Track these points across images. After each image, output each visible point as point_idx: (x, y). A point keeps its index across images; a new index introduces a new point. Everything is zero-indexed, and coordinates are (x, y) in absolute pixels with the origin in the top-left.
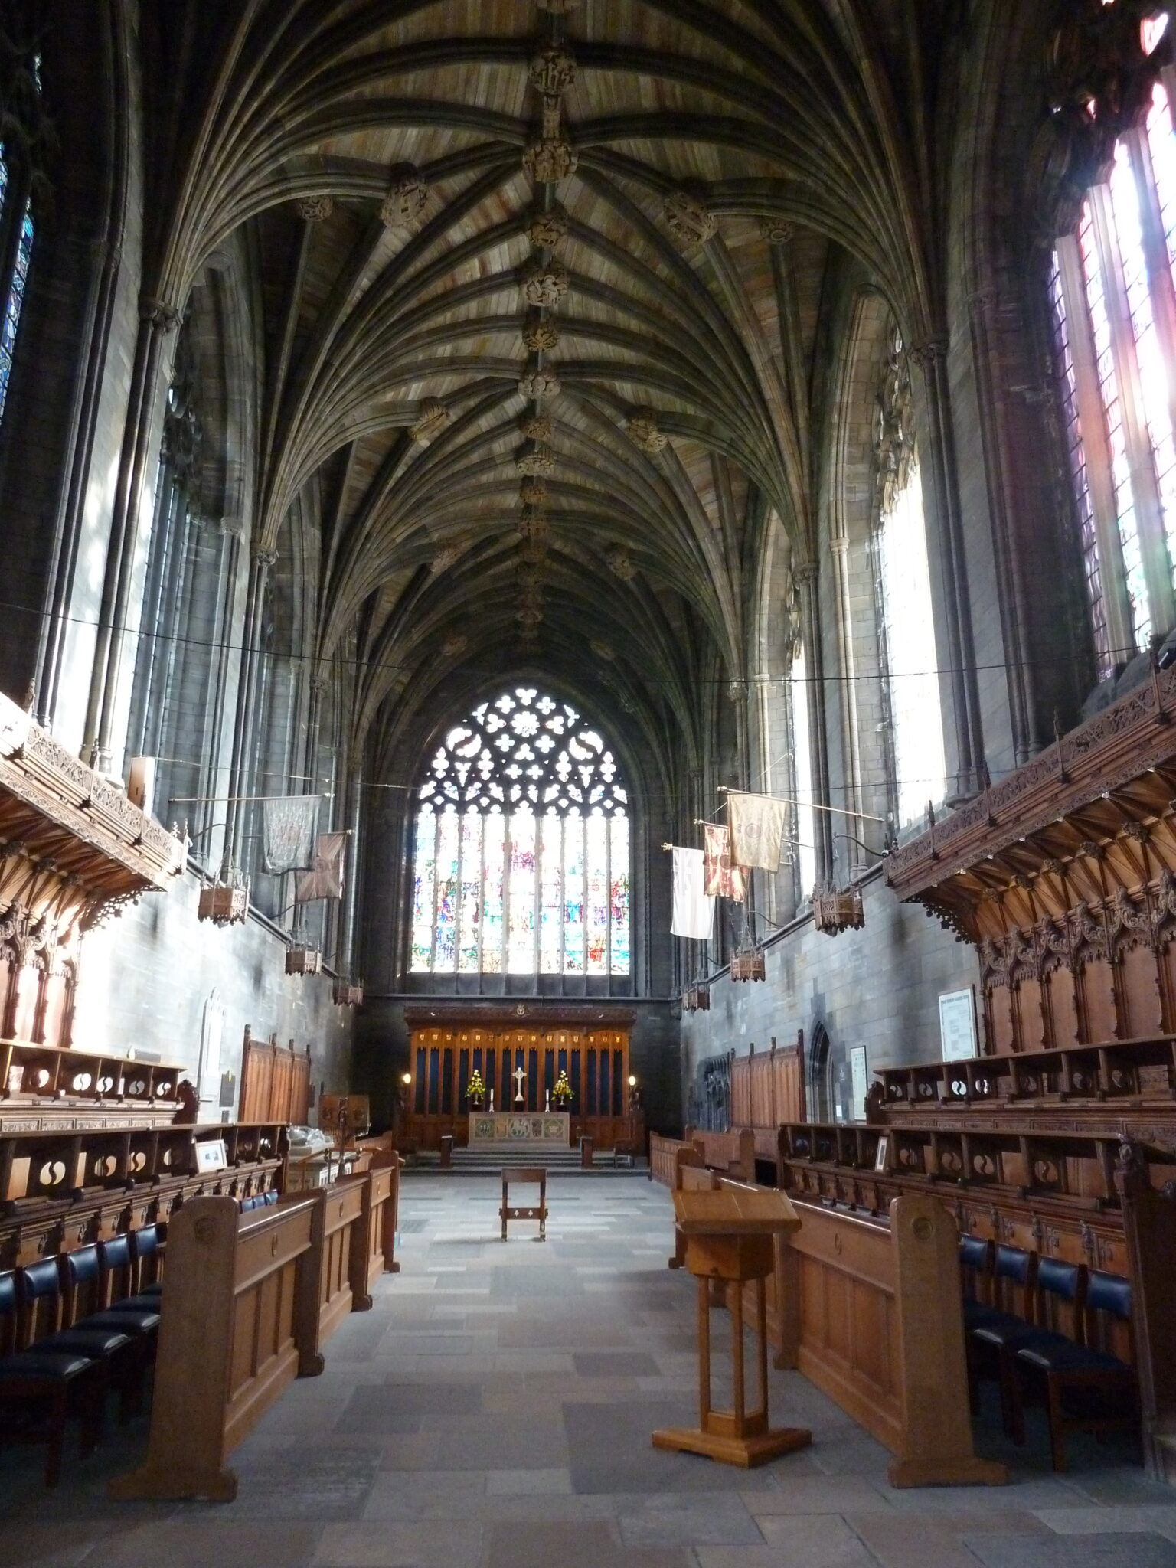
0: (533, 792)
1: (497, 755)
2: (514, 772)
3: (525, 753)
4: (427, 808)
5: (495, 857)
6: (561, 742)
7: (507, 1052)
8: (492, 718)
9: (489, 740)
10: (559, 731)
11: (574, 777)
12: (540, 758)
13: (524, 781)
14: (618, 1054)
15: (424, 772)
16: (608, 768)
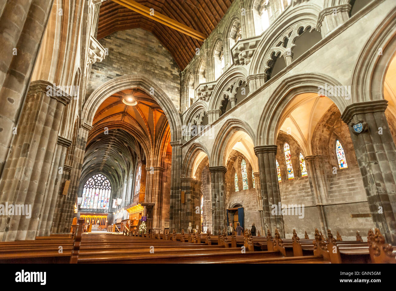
0: (99, 187)
1: (95, 182)
2: (97, 184)
3: (99, 182)
4: (85, 188)
5: (93, 194)
6: (104, 181)
7: (92, 218)
8: (95, 177)
9: (94, 180)
10: (103, 180)
11: (105, 185)
12: (101, 183)
13: (98, 185)
14: (106, 218)
15: (85, 183)
16: (109, 184)
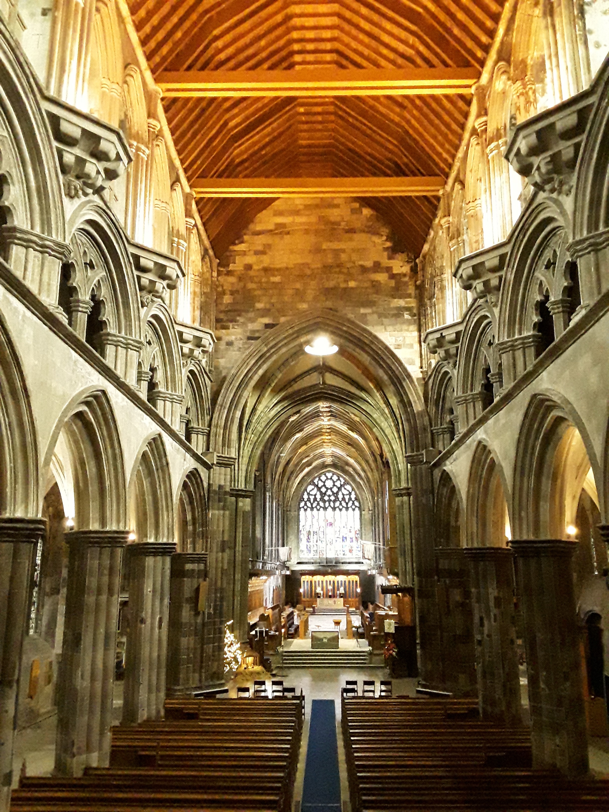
0: (332, 504)
1: (321, 492)
2: (326, 498)
3: (329, 492)
4: (302, 509)
5: (323, 524)
6: (339, 489)
7: (327, 581)
8: (320, 482)
9: (319, 489)
10: (339, 486)
11: (344, 499)
12: (334, 493)
13: (330, 501)
14: (356, 582)
15: (301, 499)
16: (353, 496)
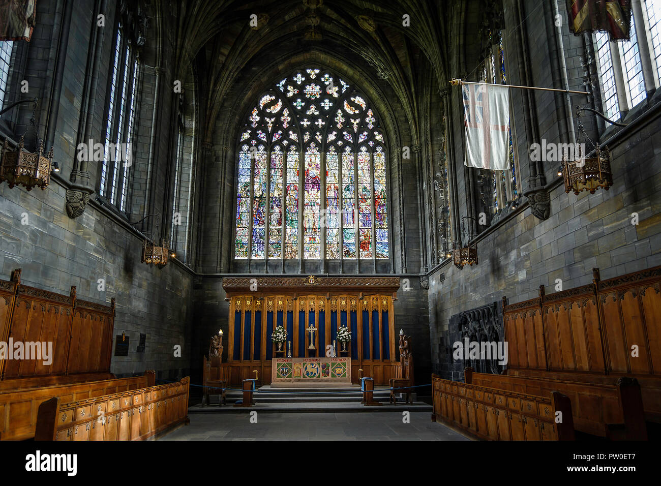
0: (319, 136)
1: (293, 112)
3: (312, 110)
4: (246, 148)
5: (293, 178)
6: (338, 104)
7: (302, 313)
8: (290, 88)
9: (288, 103)
10: (336, 96)
11: (347, 125)
12: (323, 114)
13: (313, 129)
14: (385, 314)
15: (244, 123)
16: (370, 120)
